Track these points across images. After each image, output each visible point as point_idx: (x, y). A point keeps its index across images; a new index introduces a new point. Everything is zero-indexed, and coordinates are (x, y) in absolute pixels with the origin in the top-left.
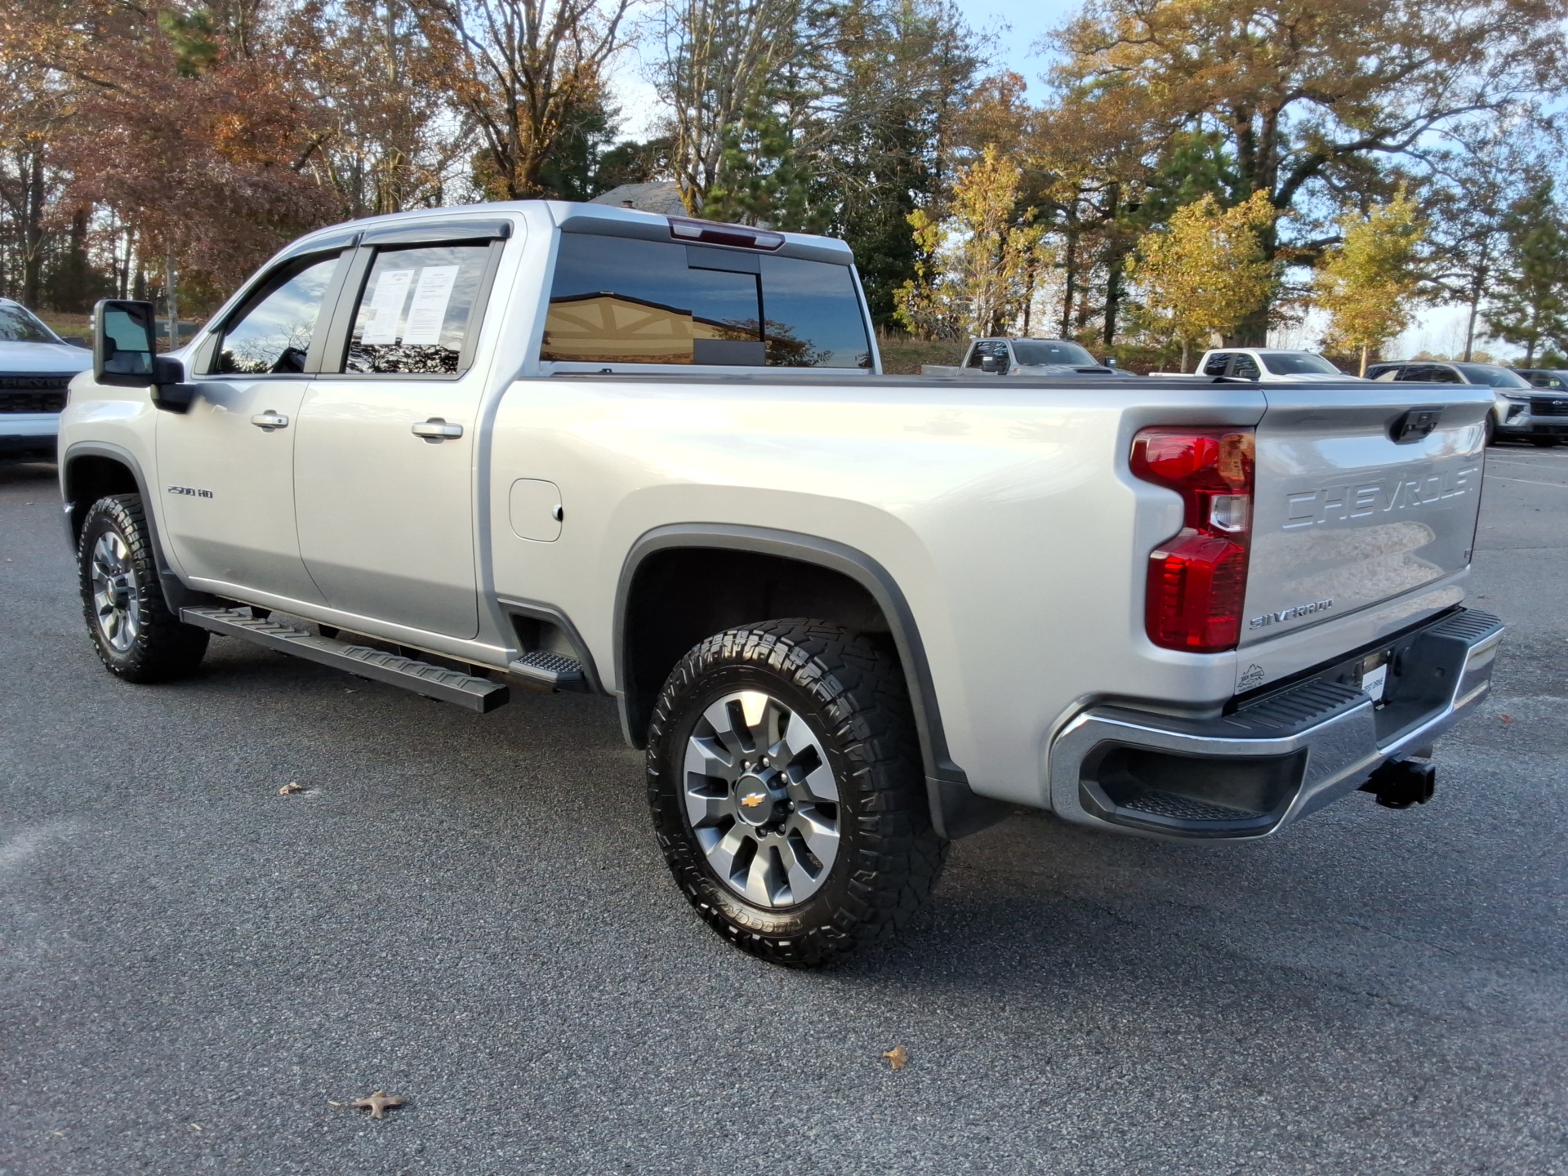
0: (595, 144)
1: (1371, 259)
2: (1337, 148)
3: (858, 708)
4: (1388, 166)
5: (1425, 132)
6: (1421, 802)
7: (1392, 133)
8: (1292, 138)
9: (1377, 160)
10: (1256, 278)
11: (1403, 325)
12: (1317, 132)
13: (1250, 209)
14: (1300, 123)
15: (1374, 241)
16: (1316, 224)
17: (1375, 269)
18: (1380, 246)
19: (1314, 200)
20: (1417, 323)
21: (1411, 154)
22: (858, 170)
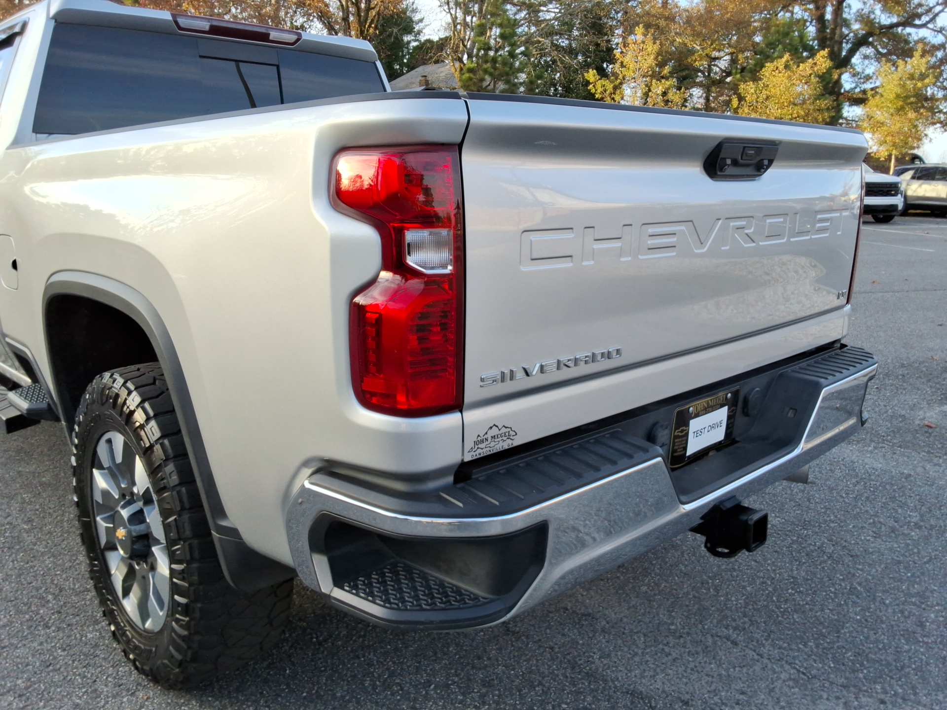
0: (409, 42)
1: (898, 96)
2: (882, 27)
3: (172, 456)
4: (916, 38)
5: (941, 15)
6: (749, 550)
7: (919, 16)
8: (853, 22)
9: (909, 34)
10: (819, 110)
11: (919, 139)
12: (868, 17)
13: (815, 64)
14: (858, 11)
15: (900, 84)
16: (868, 78)
17: (901, 103)
18: (903, 86)
19: (866, 62)
20: (929, 139)
21: (932, 29)
22: (571, 52)
